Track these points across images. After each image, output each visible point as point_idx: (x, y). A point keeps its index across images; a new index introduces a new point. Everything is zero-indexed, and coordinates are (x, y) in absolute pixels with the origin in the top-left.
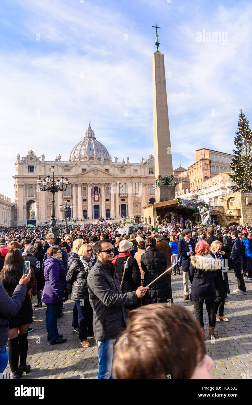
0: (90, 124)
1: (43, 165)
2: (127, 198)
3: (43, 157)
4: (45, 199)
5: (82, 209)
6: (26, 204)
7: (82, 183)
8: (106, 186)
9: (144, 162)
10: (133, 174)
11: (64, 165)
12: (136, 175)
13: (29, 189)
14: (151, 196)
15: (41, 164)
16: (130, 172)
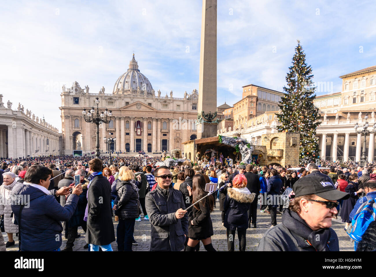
0: (134, 55)
1: (87, 97)
2: (169, 134)
3: (87, 88)
4: (90, 131)
5: (125, 142)
6: (73, 135)
7: (125, 117)
8: (149, 121)
9: (187, 97)
10: (175, 109)
11: (108, 98)
12: (179, 110)
13: (75, 120)
14: (193, 132)
15: (86, 96)
16: (173, 107)
